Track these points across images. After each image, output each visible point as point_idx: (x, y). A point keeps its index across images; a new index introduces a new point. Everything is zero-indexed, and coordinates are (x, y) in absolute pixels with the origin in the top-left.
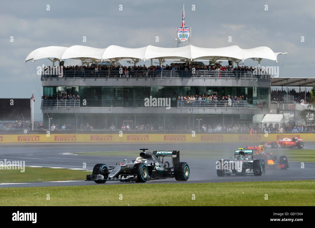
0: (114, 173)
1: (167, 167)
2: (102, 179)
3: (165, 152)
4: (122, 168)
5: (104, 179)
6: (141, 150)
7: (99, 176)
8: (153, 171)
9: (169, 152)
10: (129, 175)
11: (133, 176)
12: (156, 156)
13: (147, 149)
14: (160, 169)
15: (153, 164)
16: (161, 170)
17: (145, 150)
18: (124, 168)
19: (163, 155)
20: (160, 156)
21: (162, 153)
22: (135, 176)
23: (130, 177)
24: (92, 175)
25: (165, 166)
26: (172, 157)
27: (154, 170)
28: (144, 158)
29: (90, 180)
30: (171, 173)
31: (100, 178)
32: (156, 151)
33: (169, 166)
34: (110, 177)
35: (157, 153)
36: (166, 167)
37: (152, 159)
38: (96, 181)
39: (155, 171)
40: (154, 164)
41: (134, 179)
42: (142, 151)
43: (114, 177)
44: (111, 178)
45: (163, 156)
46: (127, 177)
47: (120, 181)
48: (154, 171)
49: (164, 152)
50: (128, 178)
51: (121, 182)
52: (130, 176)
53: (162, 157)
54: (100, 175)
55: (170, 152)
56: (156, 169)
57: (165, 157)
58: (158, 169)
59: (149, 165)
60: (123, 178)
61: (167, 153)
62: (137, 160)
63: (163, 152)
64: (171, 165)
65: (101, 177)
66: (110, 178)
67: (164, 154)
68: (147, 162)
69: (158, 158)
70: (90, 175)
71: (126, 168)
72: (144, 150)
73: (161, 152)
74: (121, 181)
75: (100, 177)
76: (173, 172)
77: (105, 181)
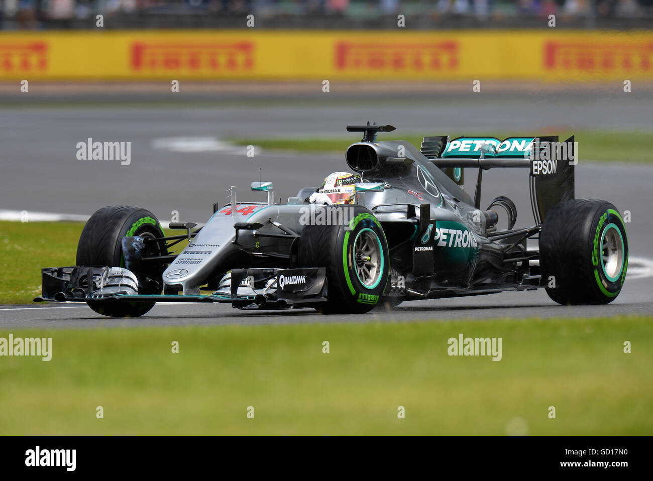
0: (199, 262)
1: (502, 227)
2: (130, 293)
3: (494, 142)
4: (241, 231)
5: (140, 291)
6: (350, 129)
7: (112, 277)
8: (417, 249)
9: (515, 143)
10: (280, 273)
11: (301, 279)
12: (440, 165)
13: (389, 128)
14: (458, 240)
15: (418, 212)
16: (464, 245)
17: (378, 133)
18: (254, 232)
19: (482, 160)
20: (463, 165)
21: (476, 149)
22: (311, 277)
23: (282, 286)
24: (75, 271)
25: (491, 222)
26: (531, 174)
27: (427, 245)
28: (370, 176)
29: (61, 298)
30: (526, 263)
31: (119, 290)
32: (444, 140)
33: (512, 223)
34: (174, 281)
35: (450, 147)
36: (496, 226)
37: (418, 184)
38: (95, 305)
39: (431, 249)
40: (425, 209)
41: (310, 293)
42: (357, 139)
43: (194, 284)
44: (179, 288)
45: (483, 167)
46: (271, 282)
47: (231, 305)
48: (423, 249)
49: (488, 142)
50: (271, 287)
51: (237, 311)
52: (286, 281)
53: (477, 169)
54: (116, 270)
55: (524, 142)
56: (433, 242)
57: (492, 169)
58: (448, 240)
59: (398, 217)
60: (246, 290)
61: (502, 147)
62: (329, 185)
63: (479, 143)
64: (527, 220)
65: (125, 281)
66: (175, 289)
67: (486, 157)
68: (387, 199)
69: (451, 175)
70: (60, 272)
71: (261, 231)
72: (370, 133)
73: (470, 142)
74: (239, 303)
75: (116, 281)
76: (533, 255)
77: (150, 304)
